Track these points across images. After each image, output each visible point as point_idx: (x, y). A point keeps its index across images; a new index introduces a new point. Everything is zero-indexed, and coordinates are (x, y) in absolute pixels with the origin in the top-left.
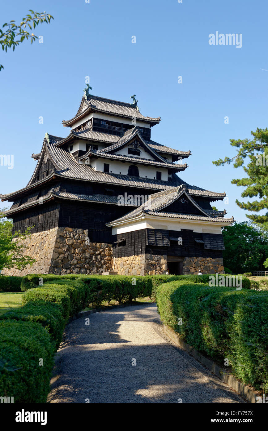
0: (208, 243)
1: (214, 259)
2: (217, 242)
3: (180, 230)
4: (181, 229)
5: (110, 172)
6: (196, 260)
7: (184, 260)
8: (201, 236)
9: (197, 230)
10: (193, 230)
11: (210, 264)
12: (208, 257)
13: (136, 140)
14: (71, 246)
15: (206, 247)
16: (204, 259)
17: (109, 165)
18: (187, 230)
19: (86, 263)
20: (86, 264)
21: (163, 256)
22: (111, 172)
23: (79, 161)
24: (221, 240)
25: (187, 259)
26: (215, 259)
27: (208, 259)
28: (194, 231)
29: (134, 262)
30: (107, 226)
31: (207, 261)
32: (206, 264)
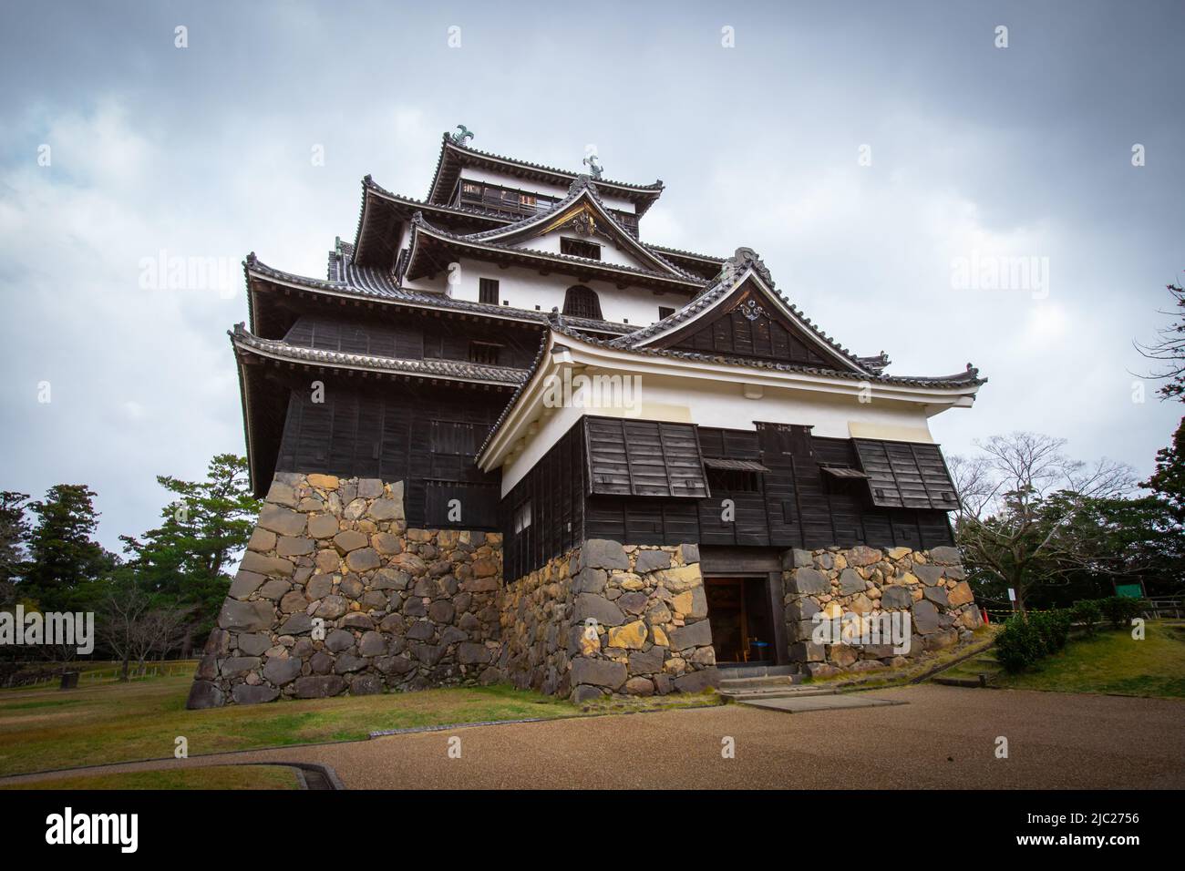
0: (882, 478)
1: (922, 551)
2: (921, 476)
3: (753, 428)
4: (754, 422)
5: (501, 304)
6: (840, 561)
7: (786, 564)
8: (849, 449)
9: (829, 425)
10: (812, 427)
11: (909, 578)
12: (894, 545)
13: (584, 211)
14: (327, 544)
15: (882, 498)
16: (875, 554)
17: (498, 282)
18: (783, 425)
19: (388, 609)
20: (388, 614)
21: (678, 549)
22: (506, 303)
23: (405, 280)
24: (937, 469)
25: (802, 556)
26: (926, 552)
27: (896, 552)
28: (814, 433)
29: (553, 589)
30: (482, 469)
31: (893, 561)
32: (890, 579)
